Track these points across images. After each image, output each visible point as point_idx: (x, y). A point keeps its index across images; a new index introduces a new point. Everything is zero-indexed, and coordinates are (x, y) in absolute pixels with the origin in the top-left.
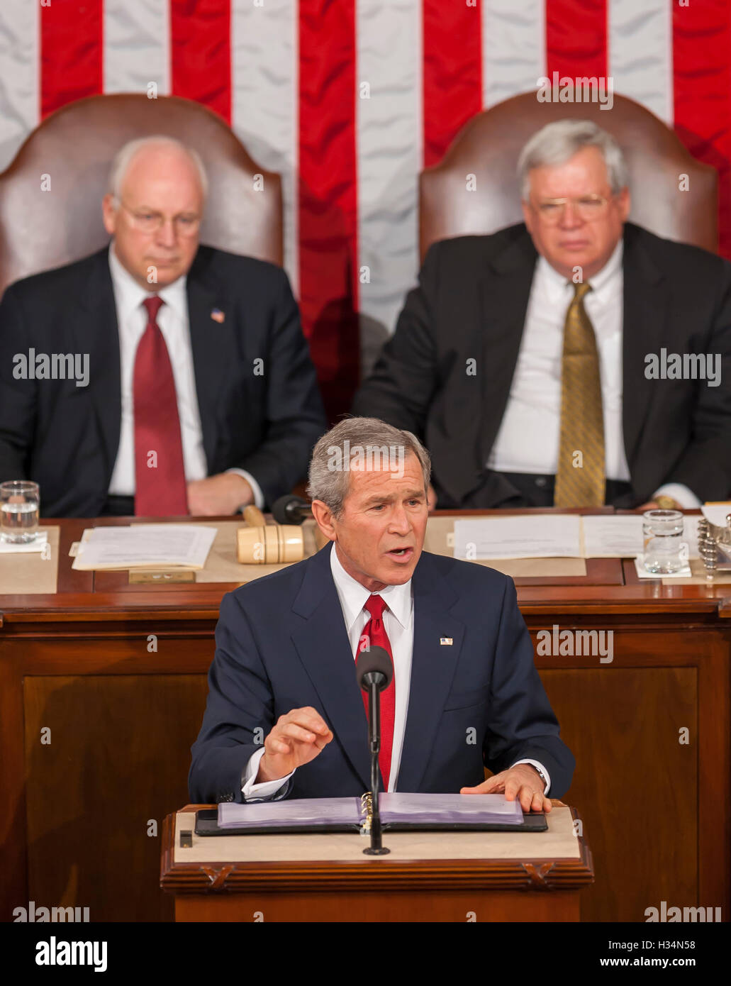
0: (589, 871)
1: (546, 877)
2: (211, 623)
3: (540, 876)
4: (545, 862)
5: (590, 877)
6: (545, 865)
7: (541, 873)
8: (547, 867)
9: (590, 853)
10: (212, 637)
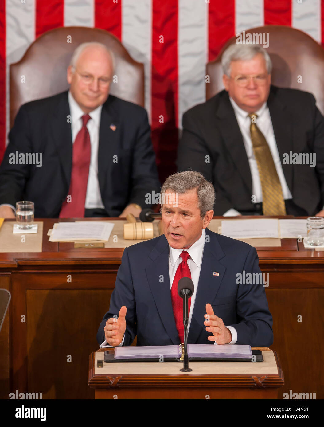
0: (282, 380)
1: (262, 383)
2: (117, 266)
3: (260, 382)
4: (262, 376)
5: (282, 383)
6: (262, 377)
7: (260, 381)
8: (263, 378)
9: (283, 372)
10: (116, 272)
